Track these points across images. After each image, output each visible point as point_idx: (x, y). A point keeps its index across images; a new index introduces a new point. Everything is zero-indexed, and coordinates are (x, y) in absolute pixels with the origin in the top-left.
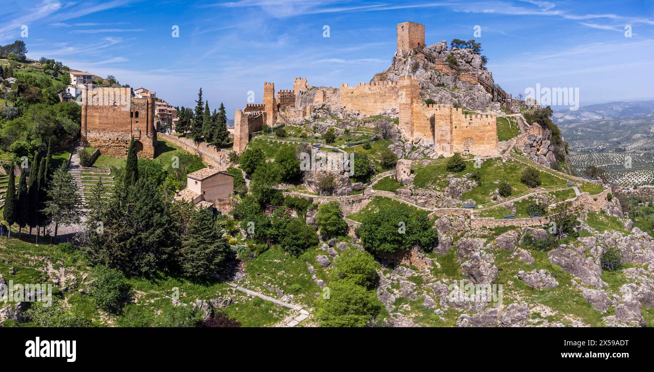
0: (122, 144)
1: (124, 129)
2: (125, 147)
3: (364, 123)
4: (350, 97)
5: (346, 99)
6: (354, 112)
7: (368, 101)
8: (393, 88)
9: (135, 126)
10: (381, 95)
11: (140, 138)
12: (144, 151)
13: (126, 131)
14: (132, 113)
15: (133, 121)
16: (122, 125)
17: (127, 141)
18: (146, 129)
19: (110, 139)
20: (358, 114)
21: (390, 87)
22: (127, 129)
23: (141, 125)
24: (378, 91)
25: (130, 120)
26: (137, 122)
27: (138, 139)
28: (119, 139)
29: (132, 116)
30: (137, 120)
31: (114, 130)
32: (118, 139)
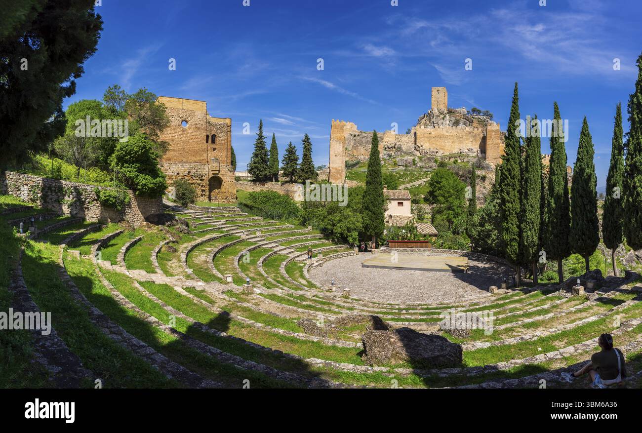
0: (195, 181)
1: (198, 158)
2: (199, 184)
3: (450, 158)
4: (427, 137)
5: (423, 139)
6: (432, 150)
7: (446, 141)
8: (470, 133)
9: (211, 155)
10: (458, 138)
11: (219, 171)
12: (223, 189)
13: (200, 162)
14: (207, 136)
15: (209, 148)
16: (196, 153)
17: (202, 176)
18: (226, 159)
19: (178, 174)
20: (437, 152)
21: (467, 131)
22: (202, 158)
23: (219, 153)
24: (456, 133)
25: (206, 147)
26: (214, 149)
27: (217, 172)
28: (192, 173)
29: (207, 142)
30: (214, 146)
31: (184, 160)
32: (189, 172)
